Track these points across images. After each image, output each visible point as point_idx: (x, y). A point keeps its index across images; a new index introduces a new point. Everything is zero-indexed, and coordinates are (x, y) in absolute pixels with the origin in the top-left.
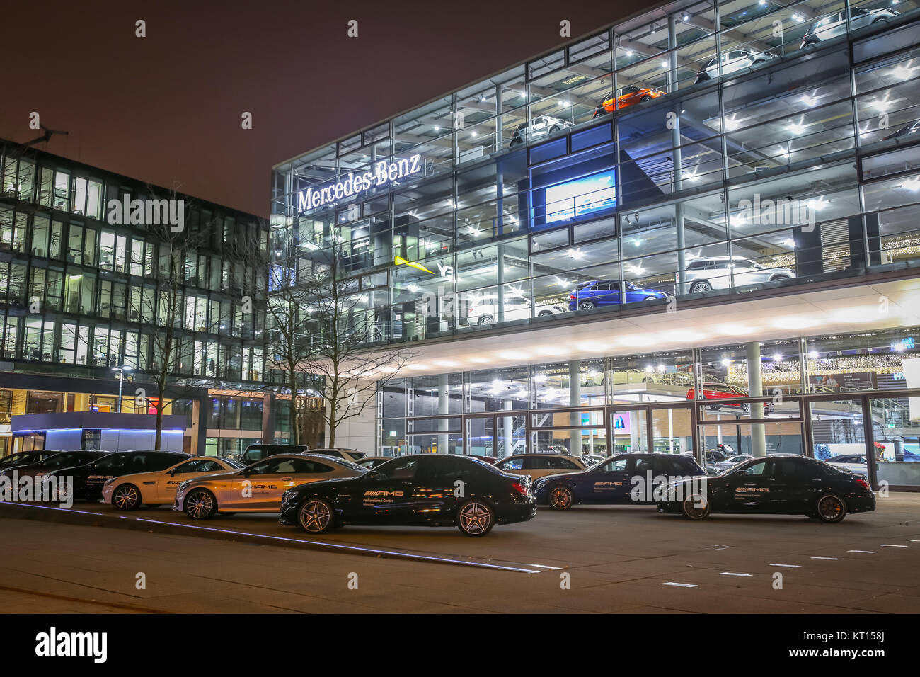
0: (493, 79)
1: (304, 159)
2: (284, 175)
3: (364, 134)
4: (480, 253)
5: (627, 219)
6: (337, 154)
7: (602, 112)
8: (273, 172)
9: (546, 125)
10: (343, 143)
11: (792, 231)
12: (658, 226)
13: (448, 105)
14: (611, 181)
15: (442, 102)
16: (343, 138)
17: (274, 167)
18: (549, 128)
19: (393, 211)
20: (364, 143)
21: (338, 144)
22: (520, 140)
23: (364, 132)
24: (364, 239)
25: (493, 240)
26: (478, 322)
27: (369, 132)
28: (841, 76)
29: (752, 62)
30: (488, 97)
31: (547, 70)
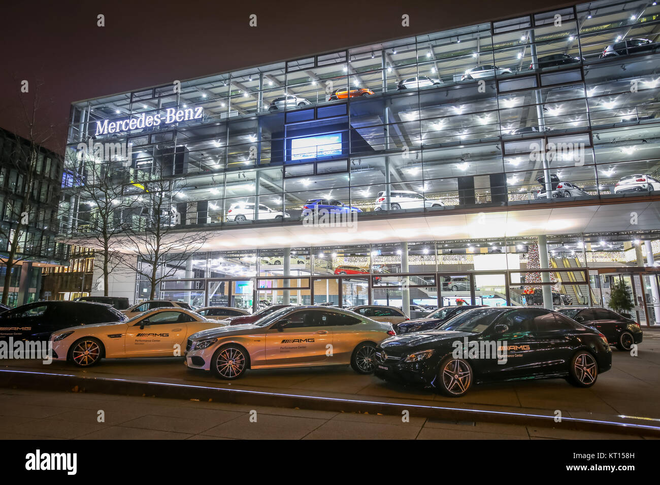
0: (260, 68)
1: (101, 100)
2: (80, 110)
3: (155, 90)
4: (243, 174)
5: (353, 162)
6: (131, 100)
7: (335, 98)
8: (72, 107)
9: (296, 101)
10: (135, 94)
11: (457, 179)
12: (367, 169)
13: (223, 80)
14: (338, 139)
15: (219, 77)
16: (137, 90)
17: (73, 103)
18: (298, 103)
19: (176, 142)
20: (154, 96)
21: (132, 94)
22: (275, 108)
23: (155, 88)
24: (148, 159)
25: (254, 167)
26: (236, 218)
27: (159, 89)
28: (479, 100)
29: (433, 84)
30: (254, 80)
31: (297, 68)
